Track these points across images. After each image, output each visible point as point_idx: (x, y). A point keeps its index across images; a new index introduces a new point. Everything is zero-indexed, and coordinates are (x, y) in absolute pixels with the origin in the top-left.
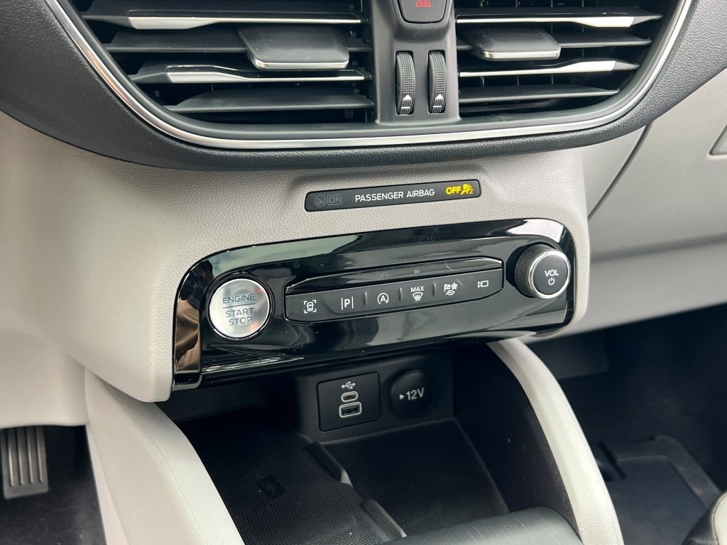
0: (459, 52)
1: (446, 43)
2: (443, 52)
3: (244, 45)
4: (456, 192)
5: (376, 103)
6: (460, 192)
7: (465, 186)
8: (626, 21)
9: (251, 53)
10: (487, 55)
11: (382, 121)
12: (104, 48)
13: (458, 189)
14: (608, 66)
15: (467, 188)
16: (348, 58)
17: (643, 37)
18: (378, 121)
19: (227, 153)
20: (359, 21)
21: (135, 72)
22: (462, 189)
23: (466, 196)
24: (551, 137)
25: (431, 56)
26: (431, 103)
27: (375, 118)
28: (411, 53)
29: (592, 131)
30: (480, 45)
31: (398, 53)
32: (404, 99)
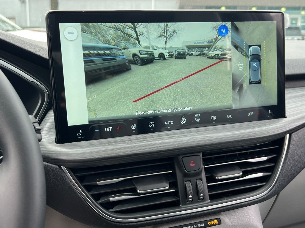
0: (206, 177)
1: (202, 176)
2: (201, 179)
3: (134, 185)
4: (212, 224)
5: (179, 198)
6: (213, 224)
7: (215, 221)
8: (265, 158)
9: (137, 188)
10: (217, 178)
11: (182, 205)
12: (89, 194)
13: (213, 222)
14: (260, 175)
15: (216, 222)
16: (169, 185)
17: (272, 163)
18: (181, 206)
19: (130, 224)
20: (171, 171)
21: (99, 200)
22: (214, 222)
23: (216, 225)
24: (243, 203)
25: (197, 181)
26: (199, 197)
27: (180, 204)
28: (190, 181)
29: (258, 199)
30: (214, 174)
31: (185, 181)
32: (190, 197)
